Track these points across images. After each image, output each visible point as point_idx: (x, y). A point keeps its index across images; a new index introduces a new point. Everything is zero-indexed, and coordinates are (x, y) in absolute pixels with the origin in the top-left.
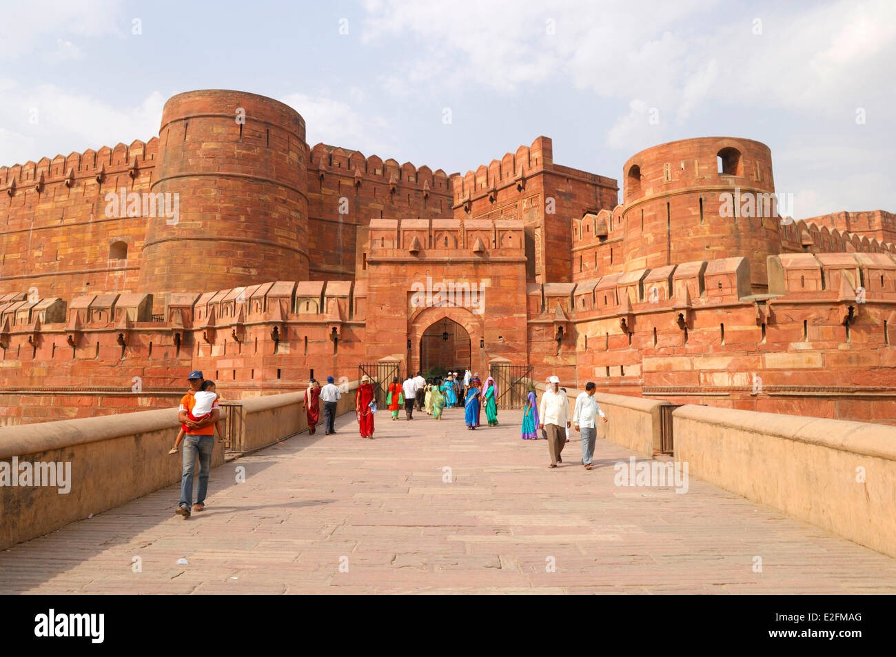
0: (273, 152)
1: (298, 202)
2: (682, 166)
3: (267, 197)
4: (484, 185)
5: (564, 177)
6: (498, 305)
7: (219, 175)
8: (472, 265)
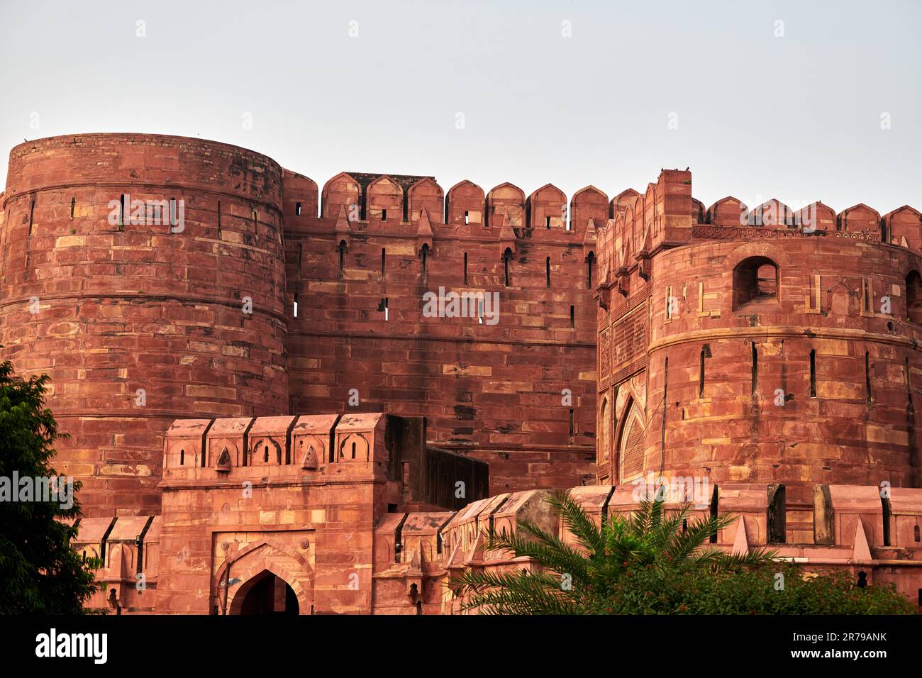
2: (685, 293)
3: (170, 329)
6: (334, 551)
7: (84, 297)
8: (300, 489)
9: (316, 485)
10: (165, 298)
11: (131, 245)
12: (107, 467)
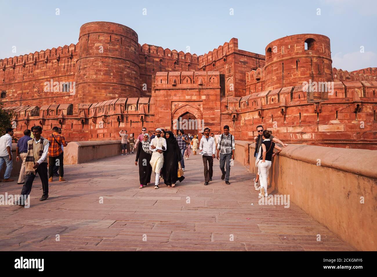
0: (124, 47)
1: (135, 67)
2: (289, 47)
3: (121, 65)
4: (211, 59)
5: (243, 55)
6: (209, 107)
7: (102, 57)
8: (198, 90)
9: (203, 89)
10: (120, 59)
11: (113, 46)
12: (109, 94)
